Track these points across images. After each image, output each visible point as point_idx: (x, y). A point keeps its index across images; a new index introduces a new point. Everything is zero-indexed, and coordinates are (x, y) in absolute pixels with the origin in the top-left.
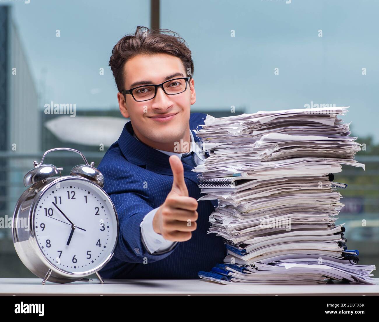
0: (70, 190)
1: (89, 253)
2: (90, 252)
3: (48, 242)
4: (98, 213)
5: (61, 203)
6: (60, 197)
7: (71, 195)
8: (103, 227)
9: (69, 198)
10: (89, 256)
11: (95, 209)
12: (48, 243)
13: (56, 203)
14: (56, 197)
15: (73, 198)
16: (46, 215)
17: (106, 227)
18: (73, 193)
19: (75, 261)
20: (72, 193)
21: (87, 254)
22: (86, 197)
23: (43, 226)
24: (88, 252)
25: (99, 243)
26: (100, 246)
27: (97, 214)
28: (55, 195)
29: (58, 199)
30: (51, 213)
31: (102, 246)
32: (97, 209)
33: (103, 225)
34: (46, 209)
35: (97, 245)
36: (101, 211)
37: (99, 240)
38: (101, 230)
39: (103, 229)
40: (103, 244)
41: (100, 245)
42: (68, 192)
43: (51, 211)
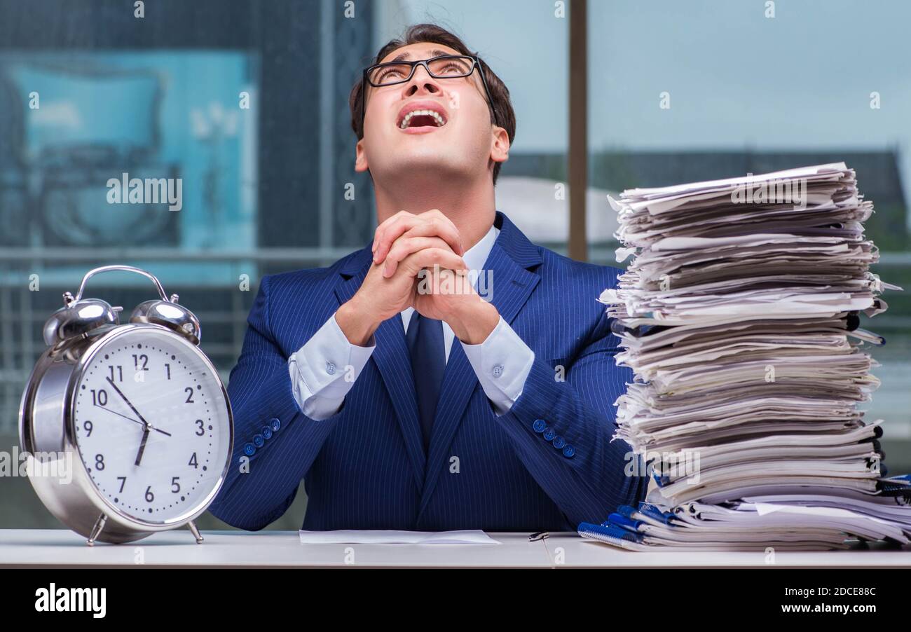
0: (139, 353)
1: (176, 481)
2: (178, 478)
3: (99, 458)
4: (191, 399)
5: (121, 380)
6: (120, 368)
7: (141, 362)
8: (200, 427)
9: (136, 368)
10: (175, 488)
11: (186, 391)
12: (99, 461)
13: (113, 380)
14: (111, 367)
15: (143, 368)
16: (95, 404)
17: (206, 427)
18: (144, 358)
19: (149, 497)
20: (141, 357)
21: (173, 484)
22: (167, 365)
23: (88, 426)
24: (174, 479)
25: (194, 462)
26: (196, 467)
27: (188, 401)
28: (110, 362)
29: (116, 372)
30: (103, 401)
31: (200, 467)
32: (189, 391)
33: (200, 424)
34: (93, 391)
35: (190, 464)
36: (196, 396)
37: (194, 455)
38: (197, 433)
39: (200, 431)
40: (201, 462)
41: (196, 465)
42: (135, 356)
43: (102, 395)
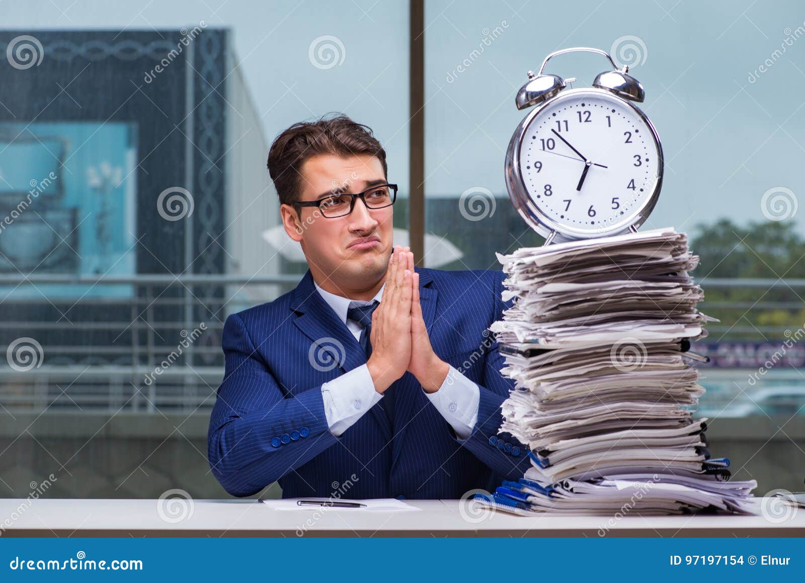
0: (583, 110)
1: (615, 201)
2: (617, 199)
3: (548, 188)
4: (629, 141)
5: (567, 130)
6: (566, 122)
7: (584, 117)
8: (638, 160)
9: (580, 121)
10: (615, 205)
11: (625, 134)
12: (547, 190)
13: (560, 131)
14: (559, 122)
15: (586, 121)
16: (544, 149)
17: (643, 160)
18: (587, 114)
19: (592, 213)
20: (585, 113)
21: (613, 202)
22: (609, 117)
23: (538, 165)
24: (614, 199)
25: (632, 185)
26: (634, 189)
27: (627, 142)
28: (557, 118)
29: (563, 125)
30: (551, 146)
31: (638, 189)
32: (628, 135)
33: (637, 158)
34: (543, 140)
35: (628, 187)
36: (635, 137)
37: (633, 181)
38: (635, 165)
39: (638, 163)
40: (638, 185)
41: (634, 188)
42: (580, 113)
43: (551, 143)
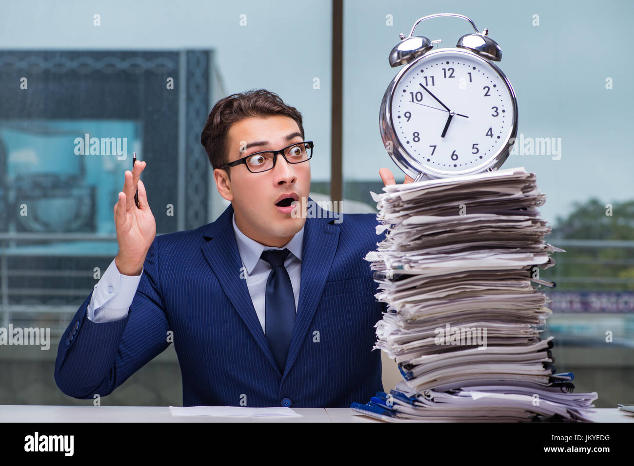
0: (447, 67)
1: (475, 146)
2: (477, 144)
3: (416, 135)
4: (488, 94)
5: (433, 85)
6: (433, 77)
7: (448, 73)
8: (496, 111)
9: (445, 77)
10: (475, 151)
11: (484, 88)
12: (415, 137)
13: (427, 85)
14: (426, 78)
15: (450, 77)
16: (413, 101)
17: (500, 111)
18: (451, 71)
19: (455, 157)
20: (449, 70)
21: (473, 148)
22: (470, 74)
23: (408, 115)
24: (474, 145)
25: (490, 133)
26: (492, 137)
27: (486, 95)
28: (424, 74)
29: (430, 80)
30: (419, 98)
31: (495, 136)
32: (487, 89)
33: (495, 109)
34: (412, 93)
35: (487, 135)
36: (492, 91)
37: (491, 129)
38: (493, 115)
39: (495, 114)
40: (495, 133)
41: (492, 135)
42: (444, 69)
43: (419, 95)
